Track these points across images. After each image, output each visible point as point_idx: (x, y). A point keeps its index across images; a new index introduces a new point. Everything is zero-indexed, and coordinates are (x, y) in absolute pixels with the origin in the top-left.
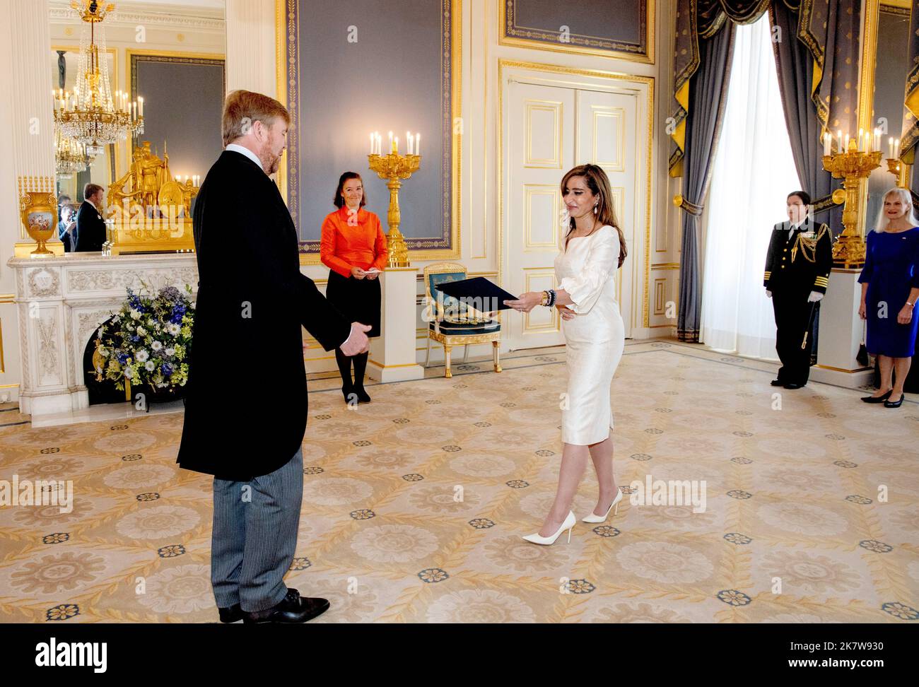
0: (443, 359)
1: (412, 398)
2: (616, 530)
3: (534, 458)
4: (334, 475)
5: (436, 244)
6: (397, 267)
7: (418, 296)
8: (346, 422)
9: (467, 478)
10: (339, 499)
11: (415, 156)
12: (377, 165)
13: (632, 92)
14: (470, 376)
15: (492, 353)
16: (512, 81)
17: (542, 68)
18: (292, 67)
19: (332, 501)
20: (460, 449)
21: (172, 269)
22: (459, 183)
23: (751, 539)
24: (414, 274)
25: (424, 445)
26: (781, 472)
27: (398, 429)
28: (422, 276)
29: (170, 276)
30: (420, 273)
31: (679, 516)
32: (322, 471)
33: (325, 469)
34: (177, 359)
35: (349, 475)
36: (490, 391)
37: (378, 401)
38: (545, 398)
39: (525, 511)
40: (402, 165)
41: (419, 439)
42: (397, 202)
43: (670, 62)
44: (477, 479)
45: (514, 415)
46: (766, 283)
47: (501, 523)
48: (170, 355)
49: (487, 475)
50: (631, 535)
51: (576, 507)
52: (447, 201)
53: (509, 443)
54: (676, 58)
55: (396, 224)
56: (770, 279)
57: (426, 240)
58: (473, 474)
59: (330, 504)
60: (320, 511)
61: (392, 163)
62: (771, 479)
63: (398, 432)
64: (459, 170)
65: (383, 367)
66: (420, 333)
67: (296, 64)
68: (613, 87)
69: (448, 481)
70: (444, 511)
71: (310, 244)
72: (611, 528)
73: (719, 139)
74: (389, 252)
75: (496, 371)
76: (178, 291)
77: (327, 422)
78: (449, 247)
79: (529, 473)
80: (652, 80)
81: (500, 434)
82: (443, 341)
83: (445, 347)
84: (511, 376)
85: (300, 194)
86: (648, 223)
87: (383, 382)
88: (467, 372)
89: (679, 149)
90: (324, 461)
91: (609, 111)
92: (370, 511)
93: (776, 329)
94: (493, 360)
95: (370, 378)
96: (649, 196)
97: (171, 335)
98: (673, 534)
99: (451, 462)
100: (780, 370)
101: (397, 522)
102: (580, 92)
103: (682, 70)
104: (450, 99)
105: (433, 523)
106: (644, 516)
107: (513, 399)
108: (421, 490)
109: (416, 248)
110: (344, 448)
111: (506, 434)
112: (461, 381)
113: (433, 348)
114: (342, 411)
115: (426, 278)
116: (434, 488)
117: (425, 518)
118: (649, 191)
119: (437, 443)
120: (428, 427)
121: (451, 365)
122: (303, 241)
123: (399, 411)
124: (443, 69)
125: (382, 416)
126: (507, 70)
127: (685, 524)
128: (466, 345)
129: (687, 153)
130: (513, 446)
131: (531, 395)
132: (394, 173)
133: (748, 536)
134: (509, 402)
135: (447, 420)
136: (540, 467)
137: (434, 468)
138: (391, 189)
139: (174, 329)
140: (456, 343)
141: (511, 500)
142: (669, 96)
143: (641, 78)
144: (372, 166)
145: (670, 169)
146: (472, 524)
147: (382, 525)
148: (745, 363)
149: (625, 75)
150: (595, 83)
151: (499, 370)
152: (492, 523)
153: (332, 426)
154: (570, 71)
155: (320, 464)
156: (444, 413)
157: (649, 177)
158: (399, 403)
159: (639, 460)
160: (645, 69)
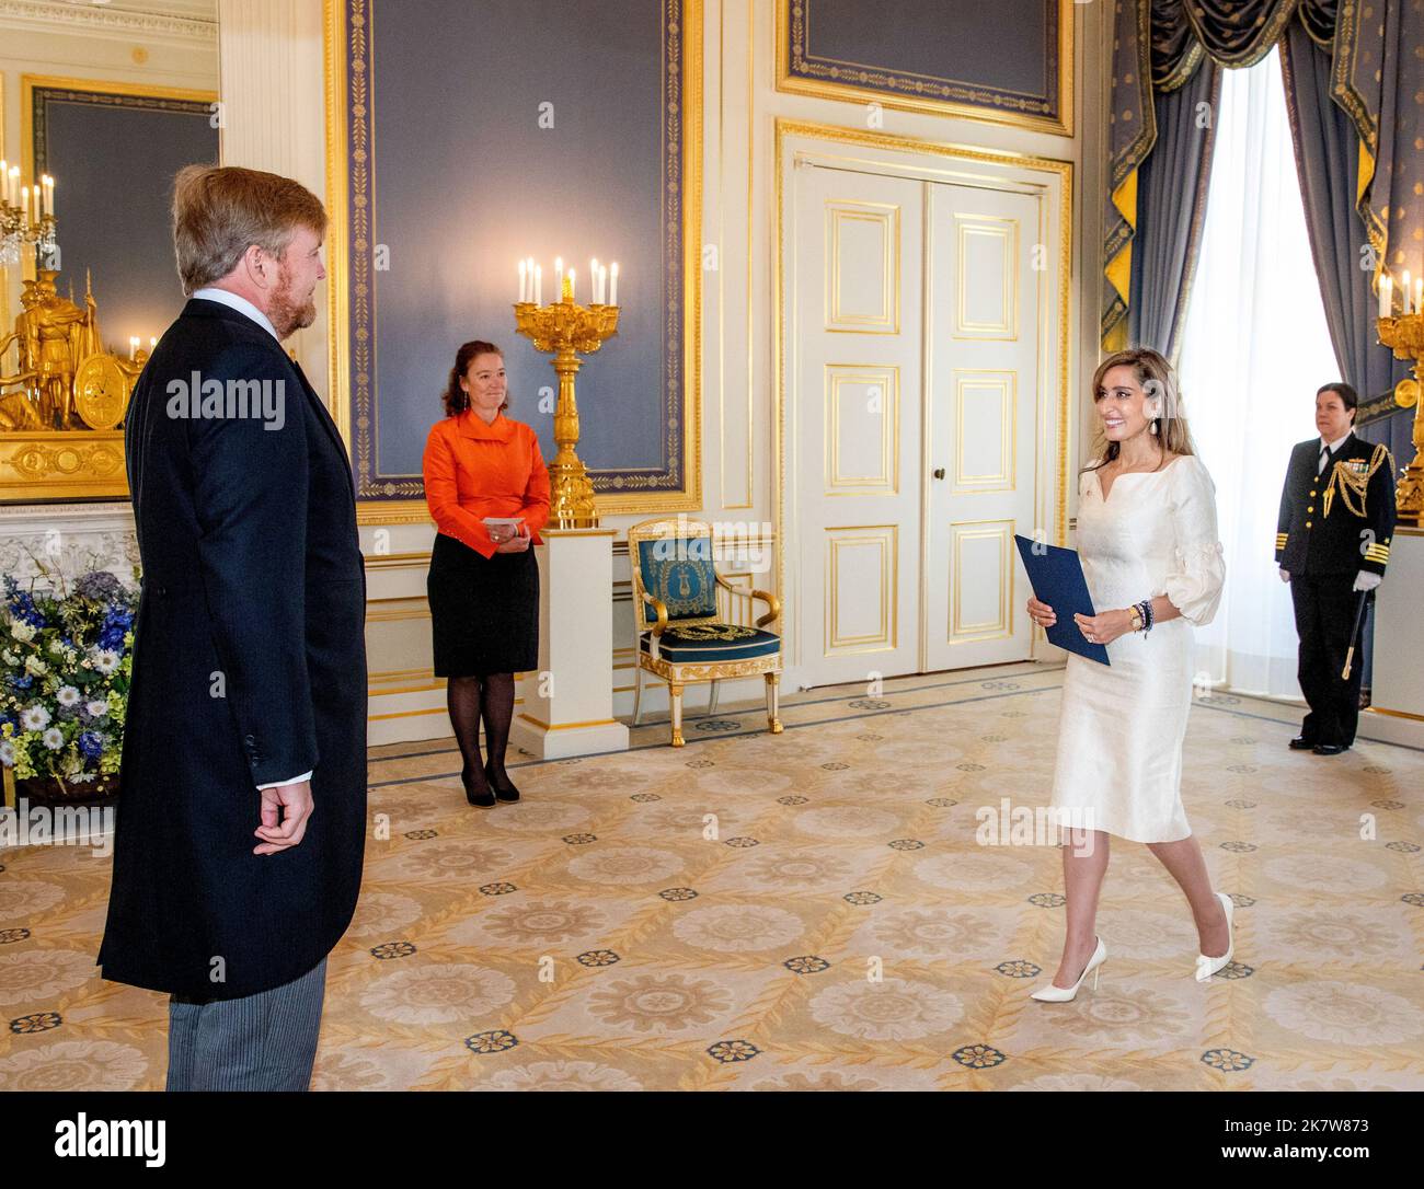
0: (666, 708)
1: (604, 791)
2: (998, 1054)
3: (841, 909)
4: (437, 958)
5: (653, 481)
6: (573, 529)
7: (615, 584)
8: (469, 844)
9: (709, 956)
10: (444, 1010)
11: (608, 308)
12: (531, 325)
13: (1032, 189)
14: (722, 743)
15: (764, 695)
16: (801, 163)
17: (859, 138)
18: (360, 124)
19: (429, 1016)
20: (696, 894)
21: (105, 535)
22: (697, 361)
23: (1252, 1060)
24: (609, 540)
25: (624, 888)
26: (1308, 920)
27: (574, 856)
28: (625, 544)
29: (100, 550)
30: (621, 538)
31: (1121, 1019)
32: (413, 950)
33: (419, 945)
34: (114, 723)
35: (467, 958)
36: (758, 773)
37: (534, 797)
38: (865, 783)
39: (819, 1020)
40: (583, 325)
41: (614, 875)
42: (573, 398)
43: (1103, 133)
44: (727, 957)
45: (805, 822)
46: (1279, 556)
47: (771, 1048)
48: (98, 715)
49: (748, 947)
50: (1026, 1063)
51: (920, 1009)
52: (673, 397)
53: (791, 879)
54: (1113, 128)
55: (570, 441)
56: (1286, 546)
57: (633, 474)
58: (718, 946)
59: (425, 1023)
60: (404, 1037)
61: (561, 320)
62: (1289, 936)
63: (573, 862)
64: (697, 335)
65: (546, 727)
66: (620, 660)
67: (367, 118)
68: (994, 179)
69: (669, 962)
70: (658, 1027)
71: (396, 482)
72: (987, 1048)
73: (1193, 281)
74: (556, 498)
75: (771, 730)
76: (116, 581)
77: (428, 844)
78: (680, 487)
79: (830, 941)
80: (1069, 167)
81: (774, 862)
82: (666, 674)
83: (671, 686)
84: (801, 740)
85: (376, 380)
86: (1063, 440)
87: (546, 758)
88: (715, 734)
89: (1119, 298)
90: (418, 928)
91: (992, 224)
92: (507, 1034)
93: (1297, 641)
94: (767, 709)
95: (521, 751)
96: (1065, 388)
97: (99, 673)
98: (1108, 1056)
99: (676, 923)
100: (1307, 719)
101: (561, 1056)
102: (932, 188)
103: (1125, 150)
104: (680, 194)
105: (635, 1054)
106: (1051, 1021)
107: (804, 787)
108: (614, 985)
109: (613, 490)
110: (460, 899)
111: (787, 860)
112: (701, 754)
113: (648, 687)
114: (460, 821)
115: (634, 549)
116: (638, 979)
117: (619, 1044)
118: (1065, 378)
119: (650, 883)
120: (633, 851)
121: (683, 720)
122: (380, 476)
123: (575, 818)
124: (667, 135)
125: (540, 828)
126: (793, 143)
127: (1129, 1035)
128: (713, 681)
129: (1134, 305)
130: (801, 886)
131: (838, 780)
132: (566, 341)
133: (1247, 1055)
134: (794, 794)
135: (673, 834)
136: (853, 928)
137: (642, 938)
138: (560, 372)
139: (107, 661)
140: (691, 677)
141: (792, 997)
142: (1101, 197)
143: (1048, 162)
144: (523, 325)
145: (1103, 336)
146: (713, 1054)
147: (531, 1062)
148: (1243, 707)
149: (1017, 155)
150: (965, 171)
151: (779, 728)
152: (754, 1049)
153: (439, 852)
154: (913, 146)
155: (409, 934)
156: (665, 821)
157: (1065, 351)
158: (578, 800)
159: (1043, 906)
160: (1056, 146)
